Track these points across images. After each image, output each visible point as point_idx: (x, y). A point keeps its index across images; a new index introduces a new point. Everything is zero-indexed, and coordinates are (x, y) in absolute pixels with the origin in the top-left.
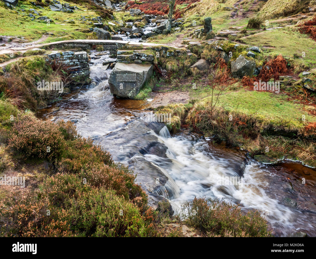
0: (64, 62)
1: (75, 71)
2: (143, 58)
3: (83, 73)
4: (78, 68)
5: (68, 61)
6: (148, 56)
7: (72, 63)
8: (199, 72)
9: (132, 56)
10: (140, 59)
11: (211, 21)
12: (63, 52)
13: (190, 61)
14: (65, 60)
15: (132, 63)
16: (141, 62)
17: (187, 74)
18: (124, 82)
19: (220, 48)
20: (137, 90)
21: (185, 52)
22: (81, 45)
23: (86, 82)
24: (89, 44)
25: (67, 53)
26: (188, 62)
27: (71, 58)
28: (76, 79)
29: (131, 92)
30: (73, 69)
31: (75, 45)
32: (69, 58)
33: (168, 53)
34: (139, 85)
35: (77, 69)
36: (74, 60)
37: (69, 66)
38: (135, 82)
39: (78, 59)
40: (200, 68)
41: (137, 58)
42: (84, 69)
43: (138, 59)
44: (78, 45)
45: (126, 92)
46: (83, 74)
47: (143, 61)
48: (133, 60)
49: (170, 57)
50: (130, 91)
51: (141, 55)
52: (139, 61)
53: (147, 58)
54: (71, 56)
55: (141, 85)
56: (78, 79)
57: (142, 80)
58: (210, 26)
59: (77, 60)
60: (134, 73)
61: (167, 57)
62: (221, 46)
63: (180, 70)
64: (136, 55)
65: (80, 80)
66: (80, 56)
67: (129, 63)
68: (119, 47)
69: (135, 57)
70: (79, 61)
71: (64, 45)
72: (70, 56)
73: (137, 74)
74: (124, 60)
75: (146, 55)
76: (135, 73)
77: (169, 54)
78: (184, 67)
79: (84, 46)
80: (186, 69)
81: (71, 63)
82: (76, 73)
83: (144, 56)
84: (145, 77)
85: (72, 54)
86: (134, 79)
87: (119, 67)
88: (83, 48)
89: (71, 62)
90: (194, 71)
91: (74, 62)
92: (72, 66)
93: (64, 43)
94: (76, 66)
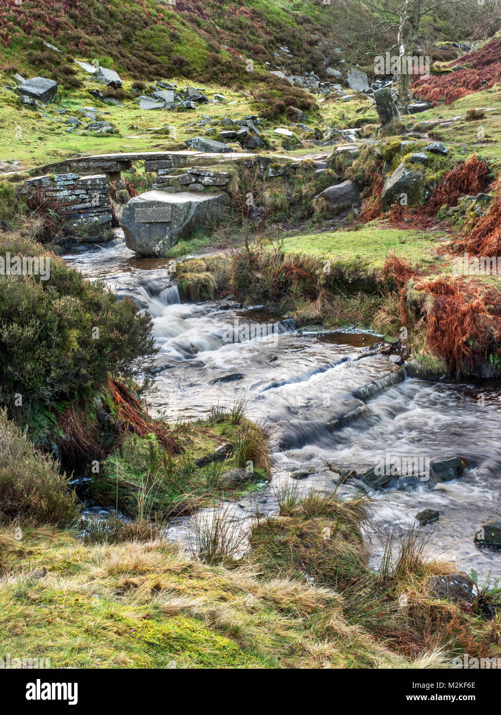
0: (58, 194)
1: (79, 213)
2: (206, 179)
3: (96, 219)
4: (87, 208)
5: (66, 193)
6: (217, 175)
7: (74, 197)
8: (328, 208)
9: (183, 178)
10: (200, 183)
11: (390, 96)
12: (56, 176)
13: (315, 186)
14: (58, 191)
15: (184, 191)
16: (203, 188)
17: (306, 213)
18: (148, 223)
19: (379, 152)
20: (171, 238)
21: (310, 167)
22: (101, 164)
23: (101, 237)
24: (117, 162)
25: (64, 177)
26: (310, 187)
27: (72, 187)
28: (80, 229)
29: (160, 242)
30: (74, 209)
31: (91, 163)
32: (68, 187)
33: (271, 170)
34: (176, 228)
35: (83, 209)
36: (78, 192)
37: (66, 203)
38: (168, 223)
39: (87, 190)
40: (332, 197)
41: (194, 180)
42: (99, 209)
43: (197, 182)
44: (96, 164)
45: (151, 244)
46: (96, 221)
47: (207, 186)
48: (187, 185)
49: (275, 180)
50: (158, 240)
51: (202, 174)
52: (199, 186)
53: (214, 181)
54: (72, 182)
55: (180, 229)
56: (85, 231)
57: (182, 219)
59: (84, 192)
61: (269, 179)
63: (292, 204)
64: (192, 174)
65: (90, 233)
66: (89, 182)
67: (178, 192)
68: (175, 163)
69: (191, 179)
70: (87, 194)
71: (70, 166)
72: (69, 183)
73: (174, 206)
74: (168, 186)
75: (212, 174)
76: (169, 204)
77: (273, 172)
78: (301, 198)
79: (108, 164)
80: (306, 203)
81: (70, 198)
82: (82, 217)
83: (209, 176)
84: (192, 212)
85: (74, 180)
86: (167, 217)
88: (106, 169)
89: (71, 195)
90: (317, 204)
91: (78, 195)
92: (74, 202)
93: (70, 161)
94: (81, 203)
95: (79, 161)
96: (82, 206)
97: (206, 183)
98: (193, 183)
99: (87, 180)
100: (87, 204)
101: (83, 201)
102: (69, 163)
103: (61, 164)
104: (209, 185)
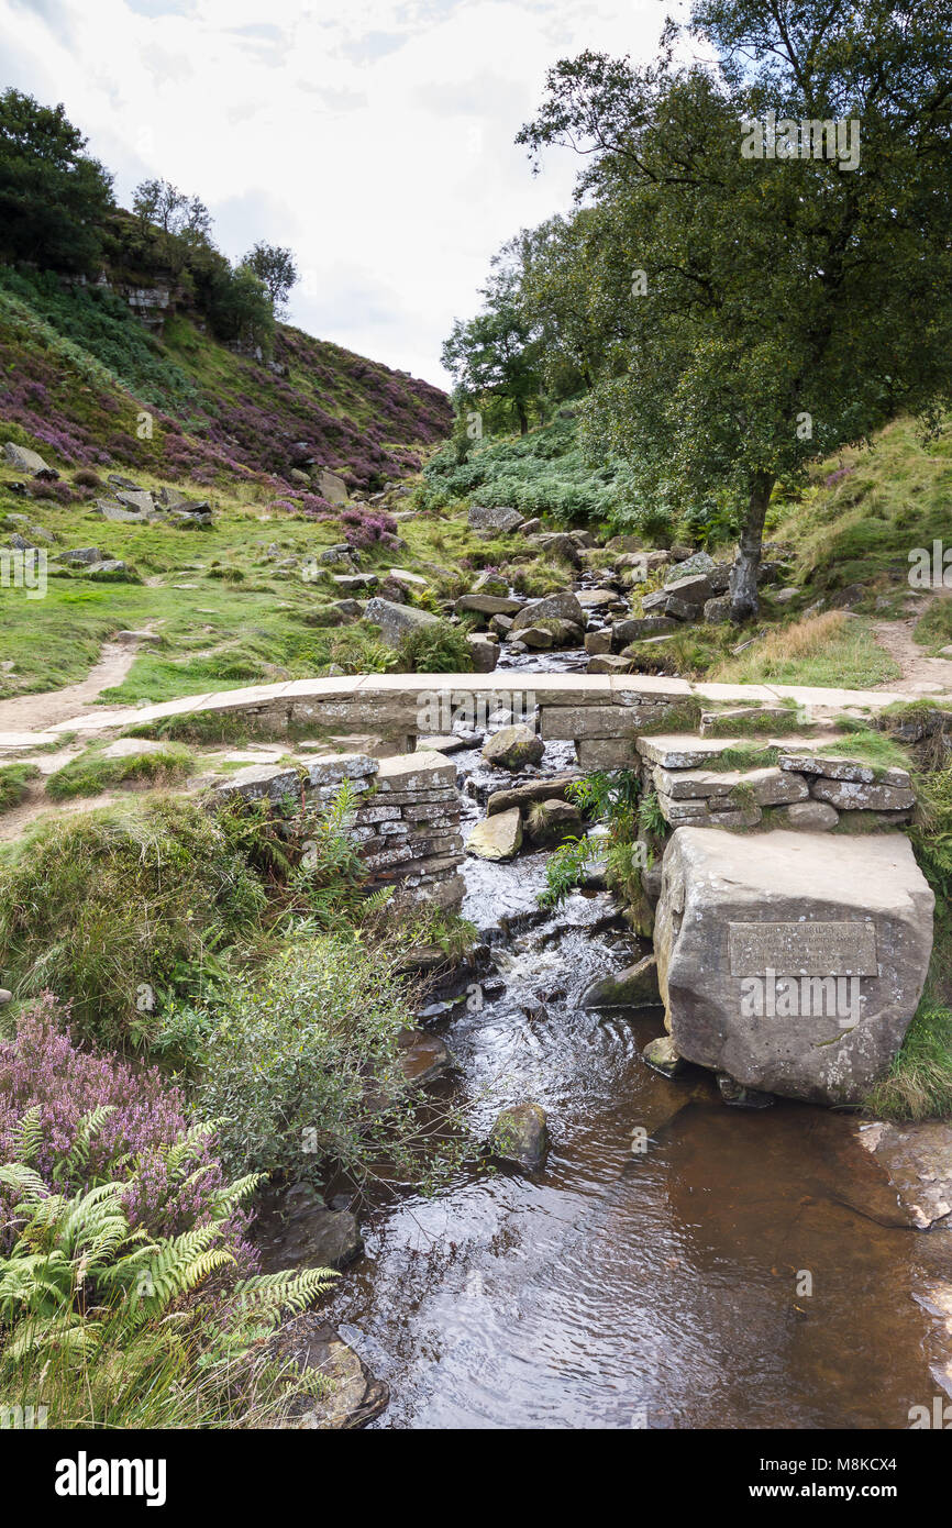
1: (377, 880)
2: (847, 791)
3: (423, 894)
4: (400, 864)
6: (883, 779)
7: (367, 831)
9: (771, 781)
10: (827, 801)
12: (312, 767)
15: (772, 828)
16: (835, 817)
25: (340, 767)
27: (361, 800)
29: (843, 1053)
31: (365, 710)
35: (390, 866)
36: (380, 814)
38: (865, 981)
39: (403, 807)
41: (804, 791)
42: (434, 864)
43: (812, 797)
45: (807, 1057)
46: (425, 901)
47: (847, 813)
48: (782, 807)
50: (834, 1044)
51: (834, 774)
52: (823, 812)
53: (872, 795)
54: (362, 786)
55: (915, 1002)
59: (395, 813)
60: (859, 912)
64: (796, 772)
66: (412, 784)
68: (644, 718)
69: (794, 787)
70: (404, 818)
71: (290, 714)
72: (355, 789)
74: (723, 810)
75: (867, 776)
76: (867, 912)
81: (355, 835)
83: (856, 781)
85: (369, 776)
86: (861, 959)
89: (356, 827)
91: (376, 826)
93: (294, 700)
94: (386, 847)
95: (322, 700)
96: (389, 857)
97: (847, 805)
98: (802, 801)
99: (406, 777)
100: (401, 853)
101: (390, 843)
102: (288, 705)
103: (261, 708)
104: (856, 811)
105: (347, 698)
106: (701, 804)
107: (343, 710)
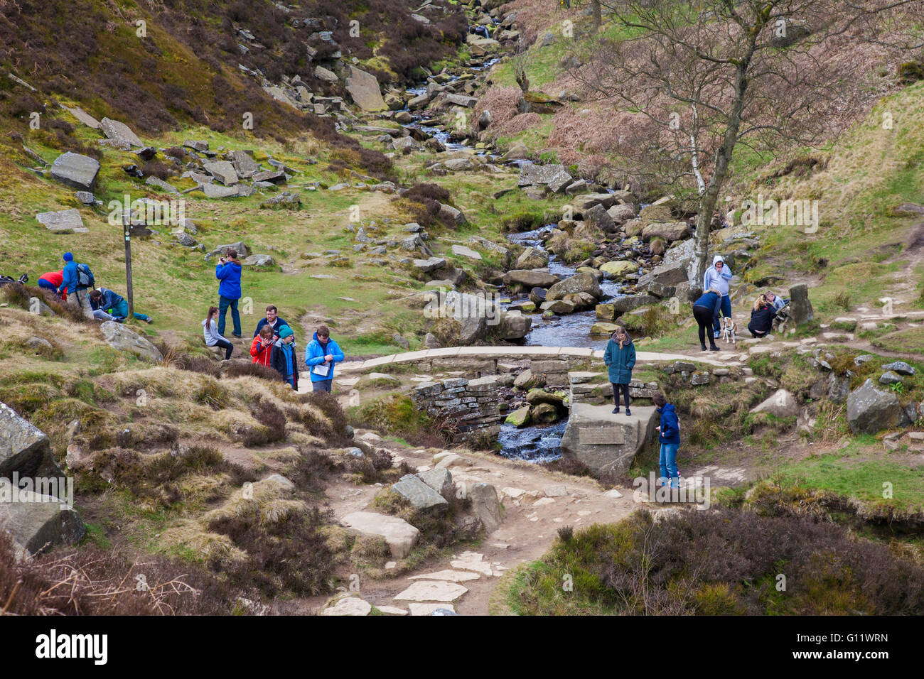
0: (448, 403)
1: (468, 424)
3: (484, 430)
4: (476, 418)
5: (458, 401)
6: (647, 387)
7: (465, 406)
11: (807, 292)
12: (446, 382)
14: (448, 400)
15: (607, 404)
18: (596, 445)
19: (824, 363)
25: (454, 382)
27: (462, 394)
29: (613, 467)
30: (464, 420)
31: (461, 362)
32: (457, 395)
33: (694, 378)
34: (630, 452)
35: (472, 419)
36: (469, 399)
37: (456, 414)
38: (620, 446)
39: (477, 397)
42: (488, 419)
45: (601, 468)
46: (484, 433)
49: (699, 388)
50: (611, 464)
53: (644, 392)
54: (462, 389)
57: (636, 441)
58: (805, 304)
59: (475, 400)
60: (619, 425)
61: (693, 388)
62: (825, 359)
66: (481, 389)
67: (601, 404)
68: (571, 364)
70: (477, 402)
72: (459, 390)
74: (590, 397)
75: (641, 386)
76: (622, 425)
77: (697, 380)
81: (460, 407)
82: (470, 429)
83: (638, 387)
84: (643, 432)
85: (465, 386)
86: (619, 439)
87: (583, 413)
89: (460, 404)
91: (467, 404)
92: (464, 412)
93: (432, 358)
94: (471, 412)
95: (444, 358)
96: (471, 416)
99: (478, 386)
100: (476, 414)
101: (473, 410)
102: (431, 360)
103: (420, 361)
104: (638, 398)
105: (454, 357)
106: (582, 395)
107: (453, 363)
